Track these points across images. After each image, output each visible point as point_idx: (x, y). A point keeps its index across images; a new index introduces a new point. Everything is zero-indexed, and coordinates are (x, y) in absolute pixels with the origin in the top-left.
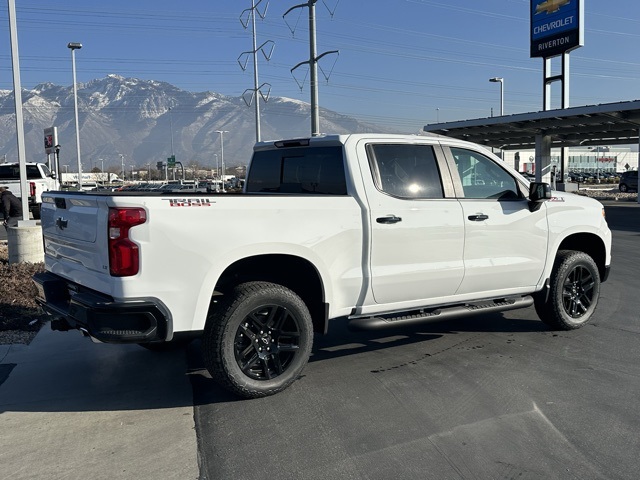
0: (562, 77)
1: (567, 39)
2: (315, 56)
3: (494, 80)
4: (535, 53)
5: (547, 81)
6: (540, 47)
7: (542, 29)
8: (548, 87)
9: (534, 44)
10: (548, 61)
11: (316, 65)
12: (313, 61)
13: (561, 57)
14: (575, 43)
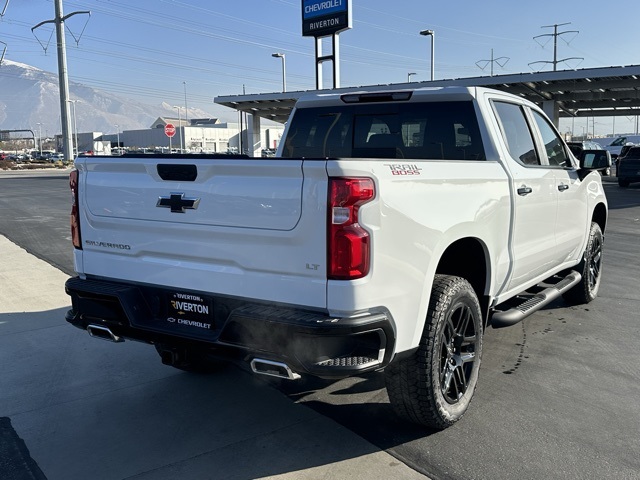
0: (333, 58)
1: (337, 21)
2: (62, 16)
3: (276, 56)
4: (306, 32)
5: (318, 60)
6: (312, 26)
7: (313, 8)
8: (320, 65)
9: (306, 22)
10: (319, 41)
11: (62, 25)
12: (58, 21)
13: (331, 37)
14: (344, 25)
